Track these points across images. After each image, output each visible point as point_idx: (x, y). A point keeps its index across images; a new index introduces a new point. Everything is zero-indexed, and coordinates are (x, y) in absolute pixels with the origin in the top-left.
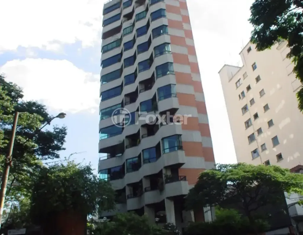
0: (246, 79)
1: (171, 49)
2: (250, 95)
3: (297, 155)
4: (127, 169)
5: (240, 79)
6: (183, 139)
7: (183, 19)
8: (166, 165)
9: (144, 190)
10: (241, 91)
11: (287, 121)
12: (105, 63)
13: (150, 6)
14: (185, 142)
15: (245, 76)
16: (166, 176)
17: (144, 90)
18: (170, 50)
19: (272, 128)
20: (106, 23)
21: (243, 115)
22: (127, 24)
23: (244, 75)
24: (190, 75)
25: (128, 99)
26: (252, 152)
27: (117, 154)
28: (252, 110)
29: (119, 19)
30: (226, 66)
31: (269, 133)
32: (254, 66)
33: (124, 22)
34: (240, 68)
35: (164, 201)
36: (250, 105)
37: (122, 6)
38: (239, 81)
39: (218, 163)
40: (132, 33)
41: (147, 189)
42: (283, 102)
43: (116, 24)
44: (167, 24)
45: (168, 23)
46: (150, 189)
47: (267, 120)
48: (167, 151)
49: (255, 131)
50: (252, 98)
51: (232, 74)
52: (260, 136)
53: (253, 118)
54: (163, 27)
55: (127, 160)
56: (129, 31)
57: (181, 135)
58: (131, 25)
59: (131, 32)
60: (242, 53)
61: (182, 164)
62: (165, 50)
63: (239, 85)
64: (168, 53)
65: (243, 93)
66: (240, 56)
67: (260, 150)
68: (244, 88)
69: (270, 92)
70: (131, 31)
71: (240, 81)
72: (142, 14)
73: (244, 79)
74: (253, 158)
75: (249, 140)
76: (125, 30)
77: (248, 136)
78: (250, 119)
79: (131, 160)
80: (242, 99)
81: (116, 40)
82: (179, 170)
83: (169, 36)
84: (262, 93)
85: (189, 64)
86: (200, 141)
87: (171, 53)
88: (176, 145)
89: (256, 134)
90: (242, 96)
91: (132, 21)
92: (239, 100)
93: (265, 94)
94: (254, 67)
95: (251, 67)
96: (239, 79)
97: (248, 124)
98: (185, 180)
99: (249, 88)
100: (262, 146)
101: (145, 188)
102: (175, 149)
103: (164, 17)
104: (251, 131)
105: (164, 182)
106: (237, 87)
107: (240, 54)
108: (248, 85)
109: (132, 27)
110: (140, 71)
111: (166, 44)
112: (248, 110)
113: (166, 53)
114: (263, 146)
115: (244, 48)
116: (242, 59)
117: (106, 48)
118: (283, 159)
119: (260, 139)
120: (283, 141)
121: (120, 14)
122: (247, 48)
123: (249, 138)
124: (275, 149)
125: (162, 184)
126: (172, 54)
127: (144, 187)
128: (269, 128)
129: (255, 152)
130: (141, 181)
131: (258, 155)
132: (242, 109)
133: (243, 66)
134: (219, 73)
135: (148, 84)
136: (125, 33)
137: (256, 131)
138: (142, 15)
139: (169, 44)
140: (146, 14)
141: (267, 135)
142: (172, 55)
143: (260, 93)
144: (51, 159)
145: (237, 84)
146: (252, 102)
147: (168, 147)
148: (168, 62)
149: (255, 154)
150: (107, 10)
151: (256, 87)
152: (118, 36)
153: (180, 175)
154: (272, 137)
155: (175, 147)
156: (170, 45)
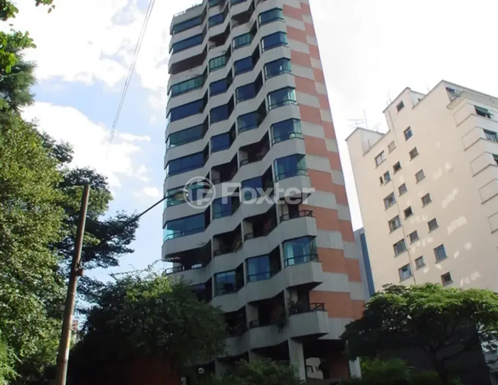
0: (392, 153)
1: (297, 99)
2: (398, 179)
3: (476, 276)
4: (216, 289)
5: (383, 152)
6: (319, 243)
7: (310, 50)
8: (291, 285)
9: (248, 325)
10: (385, 172)
11: (462, 221)
12: (175, 113)
13: (259, 26)
14: (321, 248)
15: (391, 147)
16: (291, 302)
17: (247, 161)
18: (295, 100)
19: (435, 232)
20: (176, 47)
21: (385, 210)
22: (216, 52)
23: (389, 146)
24: (323, 141)
25: (217, 175)
26: (399, 269)
27: (193, 265)
28: (402, 202)
29: (201, 43)
30: (359, 130)
31: (430, 240)
32: (407, 132)
33: (210, 49)
34: (384, 134)
35: (287, 342)
36: (399, 194)
37: (206, 21)
38: (380, 155)
39: (389, 283)
40: (225, 67)
41: (254, 324)
42: (455, 191)
43: (196, 51)
44: (289, 57)
45: (292, 56)
46: (258, 323)
47: (427, 219)
48: (292, 262)
49: (406, 236)
50: (402, 183)
51: (369, 143)
52: (413, 245)
53: (402, 216)
54: (283, 61)
55: (215, 275)
56: (220, 64)
57: (314, 237)
58: (224, 53)
59: (224, 65)
60: (387, 111)
61: (317, 284)
62: (288, 97)
63: (381, 161)
64: (292, 104)
65: (387, 174)
66: (384, 115)
67: (413, 266)
68: (388, 167)
69: (434, 175)
70: (224, 63)
71: (383, 155)
72: (244, 37)
73: (390, 152)
74: (401, 278)
75: (395, 250)
76: (212, 62)
77: (394, 243)
78: (398, 216)
79: (223, 275)
80: (385, 185)
81: (196, 76)
82: (311, 293)
83: (293, 76)
84: (420, 176)
85: (321, 123)
86: (341, 248)
87: (296, 103)
88: (304, 254)
89: (408, 241)
90: (385, 179)
91: (225, 47)
92: (380, 186)
93: (424, 177)
94: (408, 134)
95: (403, 134)
96: (381, 151)
97: (394, 224)
98: (323, 310)
99: (397, 167)
100: (417, 260)
101: (251, 323)
102: (303, 259)
103: (284, 46)
104: (398, 235)
105: (287, 311)
106: (377, 165)
107: (384, 112)
108: (397, 161)
109: (224, 58)
110: (241, 130)
111: (289, 89)
112: (396, 202)
113: (289, 104)
114: (419, 261)
115: (392, 103)
116: (387, 120)
117: (176, 88)
118: (452, 282)
119: (414, 250)
120: (453, 254)
121: (202, 35)
122: (397, 103)
123: (396, 247)
124: (439, 266)
125: (283, 315)
126: (298, 105)
127: (249, 320)
128: (429, 232)
129: (404, 269)
130: (243, 309)
131: (411, 275)
132: (385, 200)
133: (390, 131)
134: (346, 140)
135: (254, 152)
136: (212, 67)
137: (408, 236)
138: (243, 40)
139: (293, 88)
140: (252, 39)
141: (427, 242)
142: (298, 107)
143: (417, 175)
144: (102, 267)
145: (377, 159)
146: (403, 189)
147: (292, 256)
148: (292, 119)
149: (405, 273)
150: (178, 27)
151: (410, 167)
152: (199, 70)
153: (311, 301)
154: (436, 247)
155: (303, 256)
156: (294, 91)
